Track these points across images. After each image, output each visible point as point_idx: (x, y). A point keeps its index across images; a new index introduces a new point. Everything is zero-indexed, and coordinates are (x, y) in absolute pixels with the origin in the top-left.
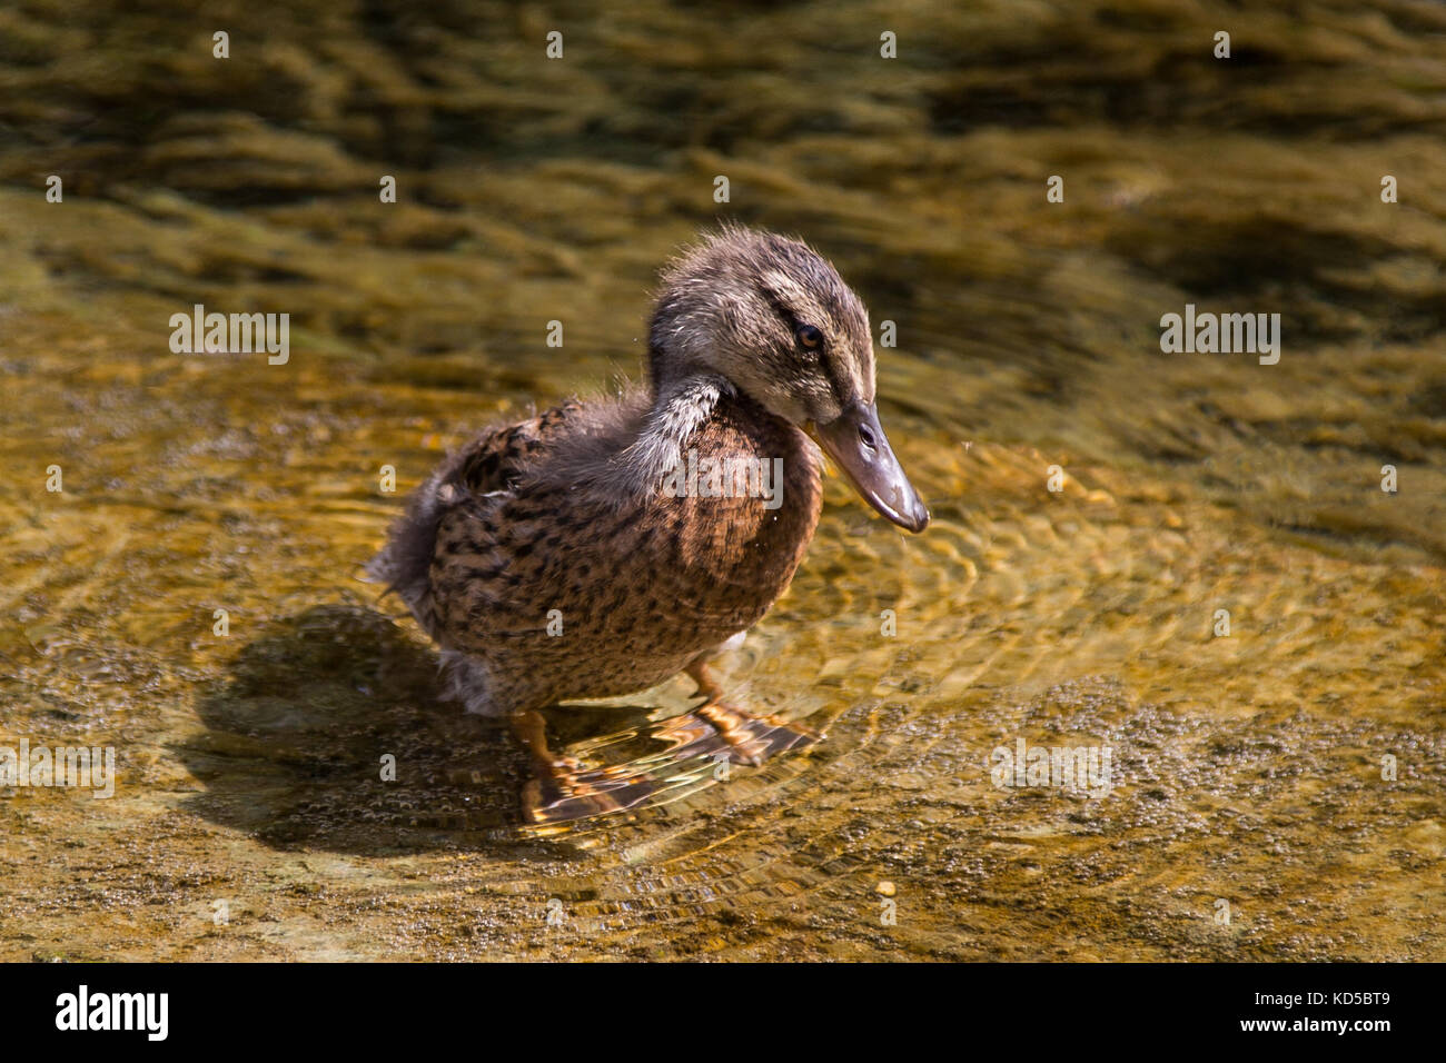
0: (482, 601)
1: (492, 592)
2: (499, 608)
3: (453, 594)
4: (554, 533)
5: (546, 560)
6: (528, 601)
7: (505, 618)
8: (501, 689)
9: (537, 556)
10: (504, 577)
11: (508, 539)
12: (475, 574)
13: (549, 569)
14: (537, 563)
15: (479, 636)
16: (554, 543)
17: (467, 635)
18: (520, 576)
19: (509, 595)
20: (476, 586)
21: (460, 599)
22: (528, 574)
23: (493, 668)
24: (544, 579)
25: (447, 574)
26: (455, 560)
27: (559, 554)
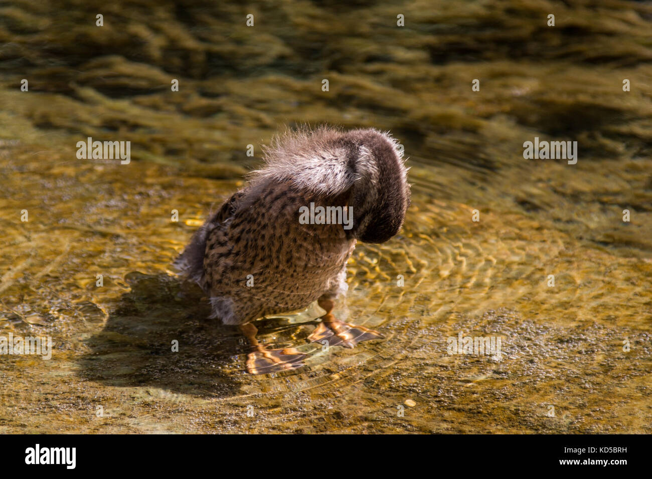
0: (226, 267)
1: (229, 261)
2: (233, 268)
3: (214, 268)
4: (248, 228)
5: (247, 240)
6: (245, 262)
7: (237, 272)
8: (238, 309)
9: (244, 240)
10: (233, 254)
11: (232, 237)
12: (221, 255)
13: (250, 243)
14: (244, 243)
15: (227, 284)
16: (249, 232)
17: (222, 285)
18: (240, 251)
19: (236, 262)
20: (223, 261)
21: (217, 269)
22: (242, 249)
23: (234, 299)
24: (249, 249)
25: (211, 259)
26: (213, 252)
27: (252, 236)
